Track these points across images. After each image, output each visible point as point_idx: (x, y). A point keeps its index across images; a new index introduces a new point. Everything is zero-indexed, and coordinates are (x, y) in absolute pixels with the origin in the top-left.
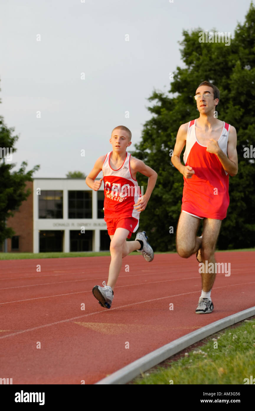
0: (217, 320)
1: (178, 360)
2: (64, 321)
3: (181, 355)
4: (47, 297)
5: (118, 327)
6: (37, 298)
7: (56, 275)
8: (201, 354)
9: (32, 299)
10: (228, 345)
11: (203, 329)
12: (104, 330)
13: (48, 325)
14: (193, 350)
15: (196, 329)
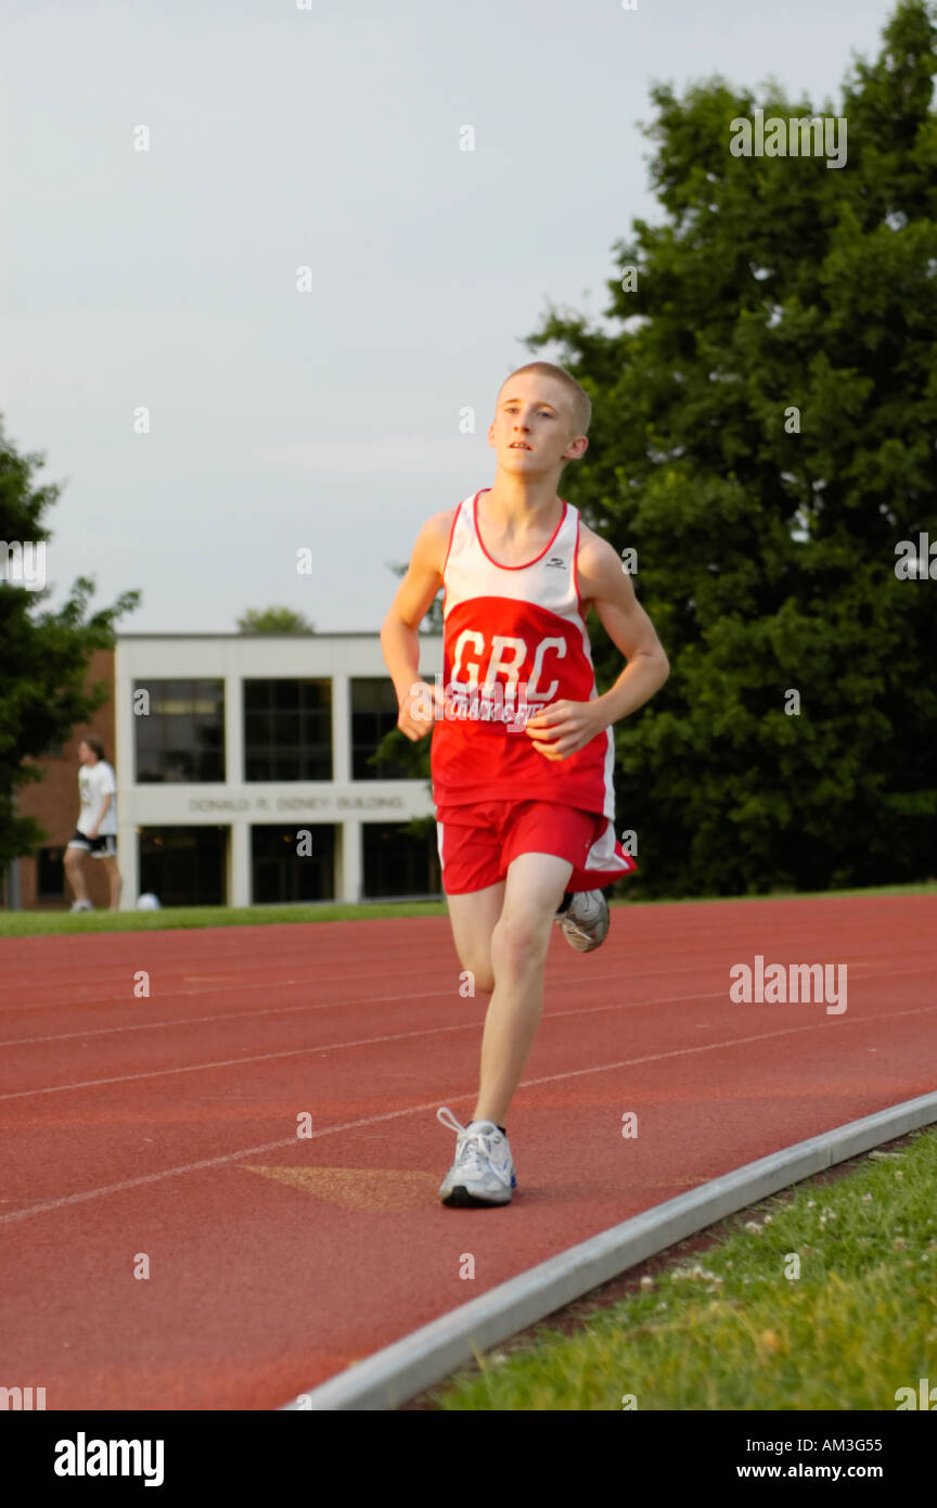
0: (769, 1152)
1: (618, 1305)
2: (209, 1164)
3: (630, 1283)
4: (154, 1074)
5: (405, 1183)
6: (113, 1080)
7: (190, 993)
8: (701, 1281)
9: (97, 1082)
10: (801, 1245)
11: (715, 1188)
12: (353, 1195)
13: (148, 1179)
14: (675, 1265)
15: (689, 1188)
